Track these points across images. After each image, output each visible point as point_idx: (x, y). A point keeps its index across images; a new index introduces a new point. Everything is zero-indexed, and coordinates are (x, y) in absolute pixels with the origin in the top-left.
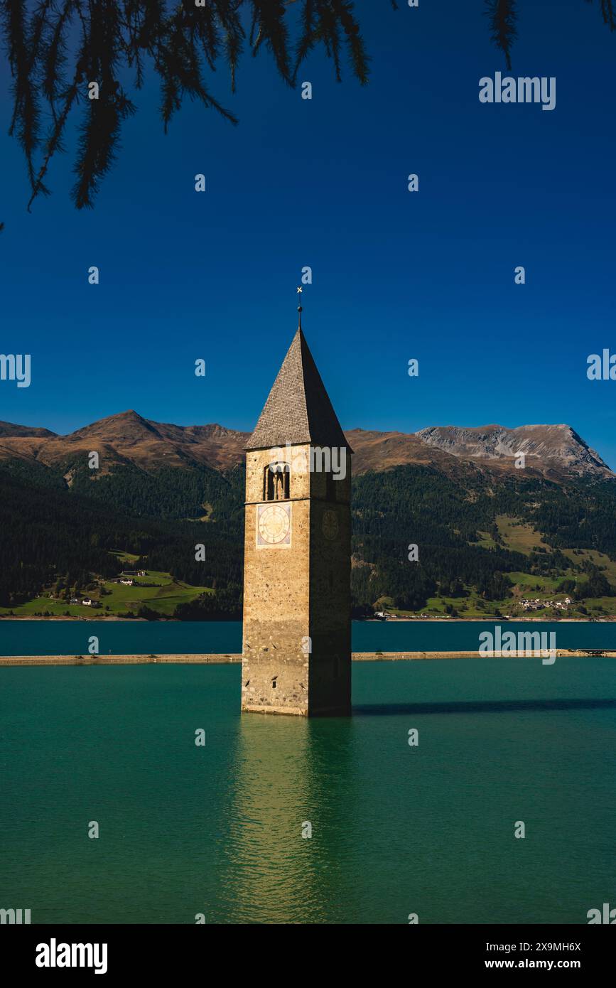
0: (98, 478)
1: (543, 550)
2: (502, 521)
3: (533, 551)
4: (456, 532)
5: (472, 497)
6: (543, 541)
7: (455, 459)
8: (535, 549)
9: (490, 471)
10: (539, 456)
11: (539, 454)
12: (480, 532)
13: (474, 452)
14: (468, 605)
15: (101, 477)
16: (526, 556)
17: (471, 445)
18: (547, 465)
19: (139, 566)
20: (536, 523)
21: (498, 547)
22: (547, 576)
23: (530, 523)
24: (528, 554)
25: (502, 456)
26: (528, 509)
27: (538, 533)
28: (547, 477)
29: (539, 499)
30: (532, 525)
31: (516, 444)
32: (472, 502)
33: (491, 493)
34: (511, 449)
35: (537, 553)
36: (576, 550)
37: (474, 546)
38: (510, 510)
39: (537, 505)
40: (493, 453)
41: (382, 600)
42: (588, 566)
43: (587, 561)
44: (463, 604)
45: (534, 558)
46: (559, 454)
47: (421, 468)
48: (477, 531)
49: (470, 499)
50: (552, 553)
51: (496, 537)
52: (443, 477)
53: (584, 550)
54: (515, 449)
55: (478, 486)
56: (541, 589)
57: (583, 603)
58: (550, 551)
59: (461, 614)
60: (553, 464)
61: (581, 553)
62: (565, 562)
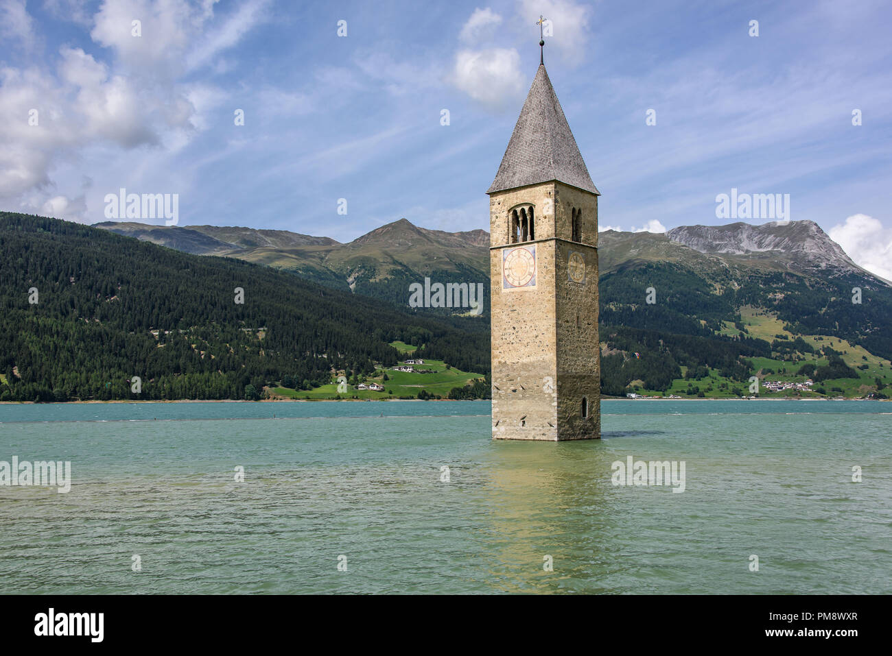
0: (377, 281)
1: (786, 338)
2: (746, 312)
3: (776, 339)
4: (703, 322)
5: (718, 290)
6: (785, 329)
7: (702, 257)
8: (777, 336)
9: (736, 266)
10: (783, 251)
11: (783, 248)
12: (725, 322)
13: (721, 249)
14: (713, 387)
15: (380, 280)
16: (768, 343)
17: (718, 242)
18: (791, 259)
19: (416, 356)
20: (779, 313)
21: (741, 335)
22: (788, 360)
23: (773, 312)
24: (771, 342)
25: (747, 251)
26: (770, 300)
27: (780, 321)
28: (790, 270)
29: (782, 290)
30: (774, 314)
31: (761, 240)
32: (718, 294)
33: (736, 287)
34: (756, 246)
35: (779, 340)
36: (817, 337)
37: (719, 334)
38: (753, 302)
39: (780, 296)
40: (739, 249)
41: (634, 383)
42: (828, 351)
43: (828, 347)
44: (708, 386)
45: (776, 345)
46: (803, 249)
47: (670, 265)
48: (723, 321)
49: (715, 292)
50: (793, 340)
51: (740, 326)
52: (691, 273)
53: (824, 337)
54: (760, 245)
55: (723, 280)
56: (782, 372)
57: (823, 385)
58: (791, 338)
59: (706, 394)
60: (796, 258)
61: (821, 339)
62: (807, 348)
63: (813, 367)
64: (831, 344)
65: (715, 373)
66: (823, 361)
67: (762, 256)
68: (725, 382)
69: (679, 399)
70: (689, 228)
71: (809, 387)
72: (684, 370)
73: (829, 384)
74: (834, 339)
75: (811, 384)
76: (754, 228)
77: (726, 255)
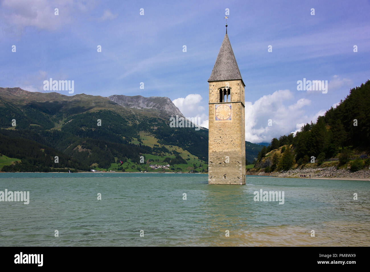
1: (158, 146)
2: (142, 134)
3: (154, 146)
4: (124, 138)
6: (158, 142)
7: (124, 109)
8: (155, 145)
9: (138, 114)
10: (157, 109)
11: (157, 108)
12: (133, 138)
13: (131, 106)
14: (129, 167)
16: (151, 148)
17: (130, 103)
18: (160, 113)
20: (155, 135)
21: (140, 144)
22: (159, 156)
23: (153, 135)
24: (152, 147)
25: (142, 108)
26: (152, 130)
27: (156, 139)
28: (159, 117)
29: (156, 125)
30: (153, 136)
31: (148, 104)
32: (130, 126)
33: (138, 123)
34: (146, 106)
35: (156, 147)
36: (170, 146)
37: (131, 143)
38: (145, 130)
39: (156, 128)
40: (139, 107)
41: (94, 165)
42: (175, 152)
43: (175, 150)
44: (126, 167)
45: (154, 148)
46: (165, 109)
47: (110, 111)
48: (132, 138)
49: (129, 125)
50: (161, 147)
51: (139, 140)
52: (119, 116)
53: (173, 146)
54: (147, 106)
55: (132, 119)
56: (158, 161)
57: (173, 166)
58: (160, 146)
59: (126, 170)
60: (162, 112)
61: (172, 147)
62: (166, 151)
63: (169, 159)
64: (176, 149)
65: (129, 160)
66: (173, 156)
67: (148, 111)
68: (134, 165)
69: (114, 172)
70: (118, 96)
71: (168, 167)
72: (116, 159)
73: (176, 166)
74: (177, 147)
75: (169, 166)
76: (145, 98)
77: (134, 109)
